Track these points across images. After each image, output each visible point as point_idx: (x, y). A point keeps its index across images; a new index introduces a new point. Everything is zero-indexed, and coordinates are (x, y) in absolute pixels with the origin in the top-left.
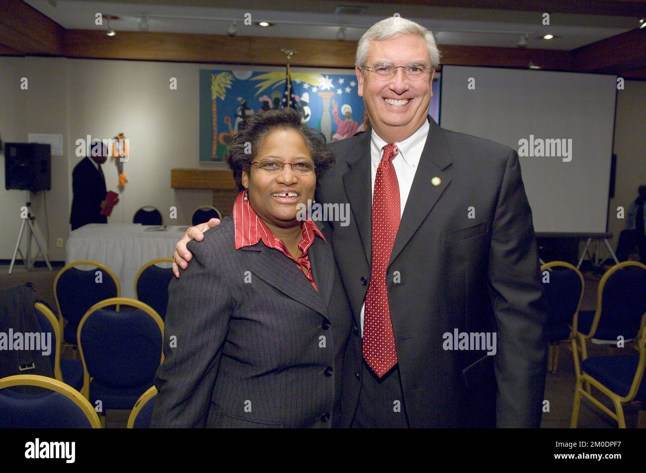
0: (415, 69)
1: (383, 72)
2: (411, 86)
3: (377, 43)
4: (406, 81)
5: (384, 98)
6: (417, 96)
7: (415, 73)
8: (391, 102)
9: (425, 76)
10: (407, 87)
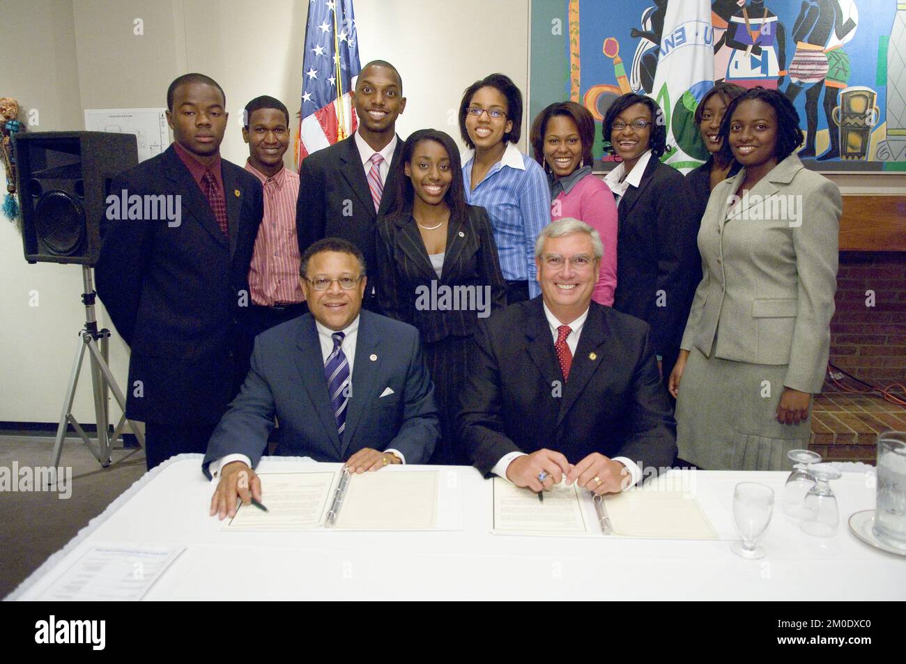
0: (581, 260)
1: (554, 263)
2: (576, 274)
3: (550, 239)
4: (573, 270)
5: (556, 284)
6: (583, 282)
7: (580, 263)
8: (561, 286)
9: (590, 266)
10: (573, 275)
